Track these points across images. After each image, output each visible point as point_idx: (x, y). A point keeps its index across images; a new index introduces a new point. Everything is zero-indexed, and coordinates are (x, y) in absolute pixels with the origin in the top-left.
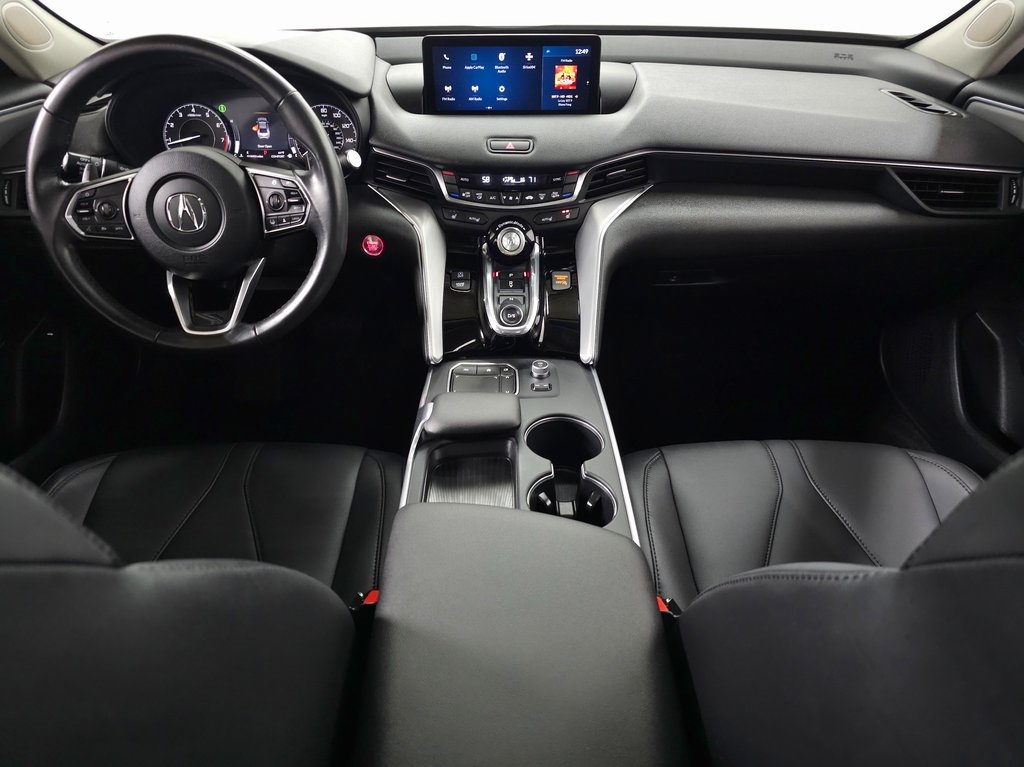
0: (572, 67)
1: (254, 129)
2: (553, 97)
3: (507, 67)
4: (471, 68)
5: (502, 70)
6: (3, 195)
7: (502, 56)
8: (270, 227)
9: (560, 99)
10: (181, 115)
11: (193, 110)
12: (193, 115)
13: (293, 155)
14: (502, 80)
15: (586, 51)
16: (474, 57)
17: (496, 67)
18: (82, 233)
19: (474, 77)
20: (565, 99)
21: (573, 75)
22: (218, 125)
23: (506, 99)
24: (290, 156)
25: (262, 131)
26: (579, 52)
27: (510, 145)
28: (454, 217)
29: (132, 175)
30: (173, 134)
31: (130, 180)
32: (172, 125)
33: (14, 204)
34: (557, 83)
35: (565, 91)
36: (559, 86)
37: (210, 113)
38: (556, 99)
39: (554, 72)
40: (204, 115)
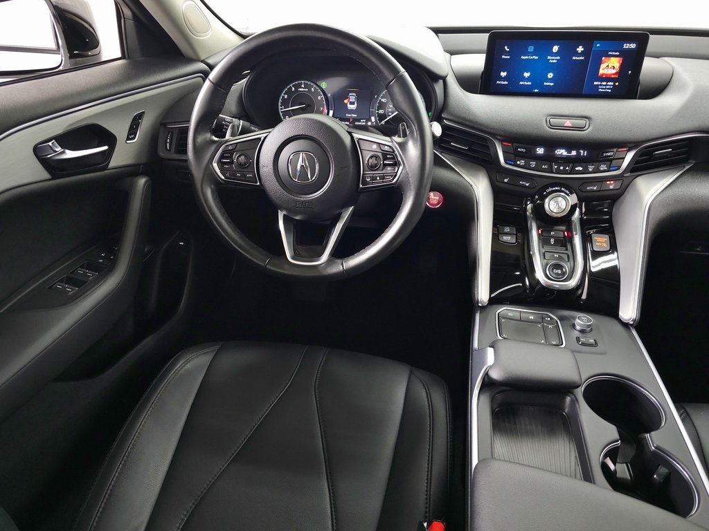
0: (617, 59)
1: (346, 101)
2: (595, 83)
3: (558, 58)
4: (527, 57)
5: (553, 60)
6: (166, 142)
7: (555, 49)
8: (365, 183)
9: (601, 85)
10: (293, 89)
11: (303, 86)
12: (302, 90)
13: (372, 123)
14: (552, 67)
15: (633, 46)
16: (531, 49)
17: (549, 57)
18: (223, 178)
19: (528, 65)
20: (606, 85)
21: (617, 65)
22: (319, 98)
23: (552, 84)
24: (369, 124)
25: (352, 103)
26: (626, 46)
27: (568, 123)
28: (506, 180)
29: (265, 135)
30: (285, 103)
31: (262, 139)
32: (286, 97)
33: (173, 150)
34: (601, 71)
35: (607, 78)
36: (603, 74)
37: (315, 88)
38: (598, 85)
39: (600, 62)
40: (310, 90)
